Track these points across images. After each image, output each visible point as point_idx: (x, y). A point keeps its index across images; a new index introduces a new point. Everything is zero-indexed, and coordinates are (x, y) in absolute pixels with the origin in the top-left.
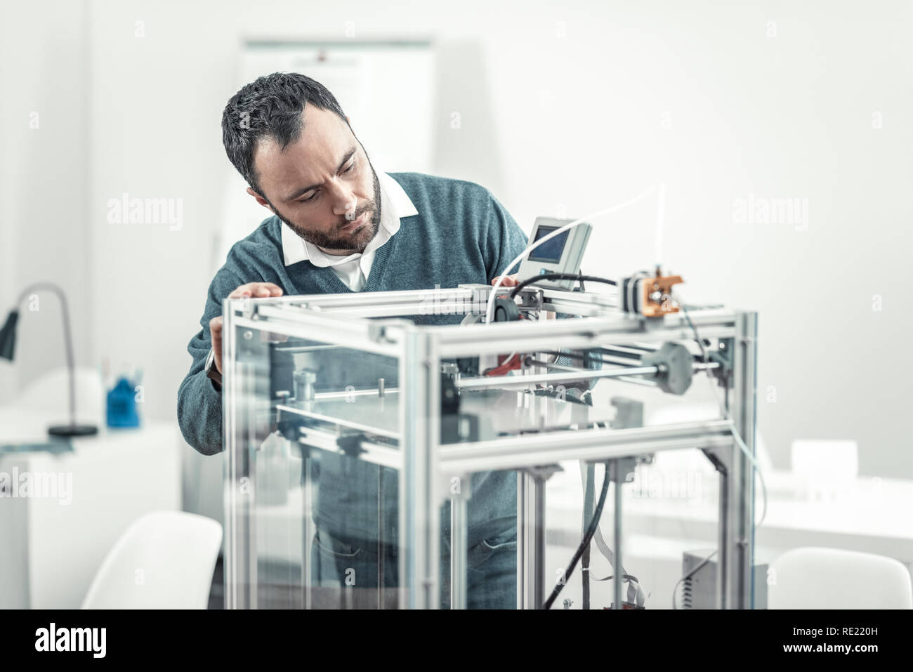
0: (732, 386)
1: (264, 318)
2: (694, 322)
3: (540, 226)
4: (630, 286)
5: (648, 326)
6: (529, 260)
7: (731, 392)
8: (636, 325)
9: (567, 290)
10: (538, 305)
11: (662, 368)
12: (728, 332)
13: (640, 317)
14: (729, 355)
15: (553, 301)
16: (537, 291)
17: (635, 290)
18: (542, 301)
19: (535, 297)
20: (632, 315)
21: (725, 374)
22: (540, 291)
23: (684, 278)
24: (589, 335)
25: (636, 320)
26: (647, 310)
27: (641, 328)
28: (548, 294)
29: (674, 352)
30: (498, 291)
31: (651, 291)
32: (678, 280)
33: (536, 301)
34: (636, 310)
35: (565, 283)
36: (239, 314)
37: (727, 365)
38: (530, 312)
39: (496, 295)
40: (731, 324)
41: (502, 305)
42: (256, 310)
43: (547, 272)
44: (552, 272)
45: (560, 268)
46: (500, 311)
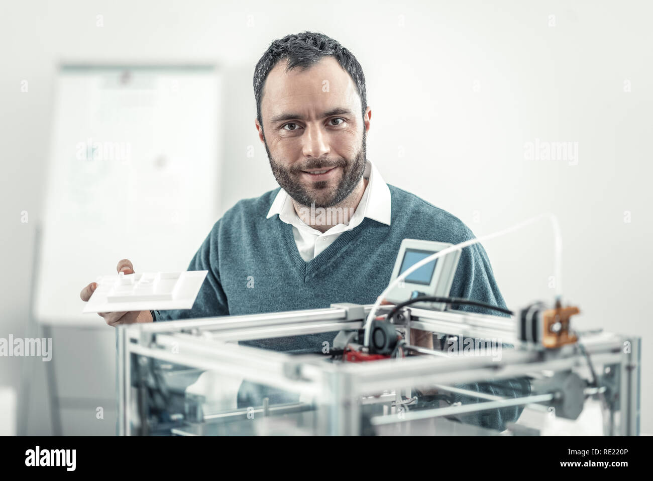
0: (618, 409)
1: (162, 347)
2: (588, 349)
3: (406, 248)
4: (529, 317)
5: (547, 355)
7: (616, 414)
8: (534, 356)
9: (439, 310)
10: (406, 322)
11: (558, 395)
12: (615, 359)
13: (539, 347)
14: (616, 380)
15: (420, 319)
16: (407, 311)
17: (534, 322)
18: (410, 318)
19: (402, 315)
20: (530, 345)
21: (612, 398)
22: (410, 310)
23: (582, 307)
24: (495, 367)
25: (533, 351)
26: (548, 341)
27: (541, 357)
28: (416, 313)
29: (568, 380)
31: (550, 323)
32: (576, 311)
33: (404, 319)
35: (436, 305)
36: (134, 341)
37: (613, 389)
40: (617, 351)
42: (154, 339)
43: (420, 294)
44: (424, 294)
45: (429, 291)
46: (379, 333)
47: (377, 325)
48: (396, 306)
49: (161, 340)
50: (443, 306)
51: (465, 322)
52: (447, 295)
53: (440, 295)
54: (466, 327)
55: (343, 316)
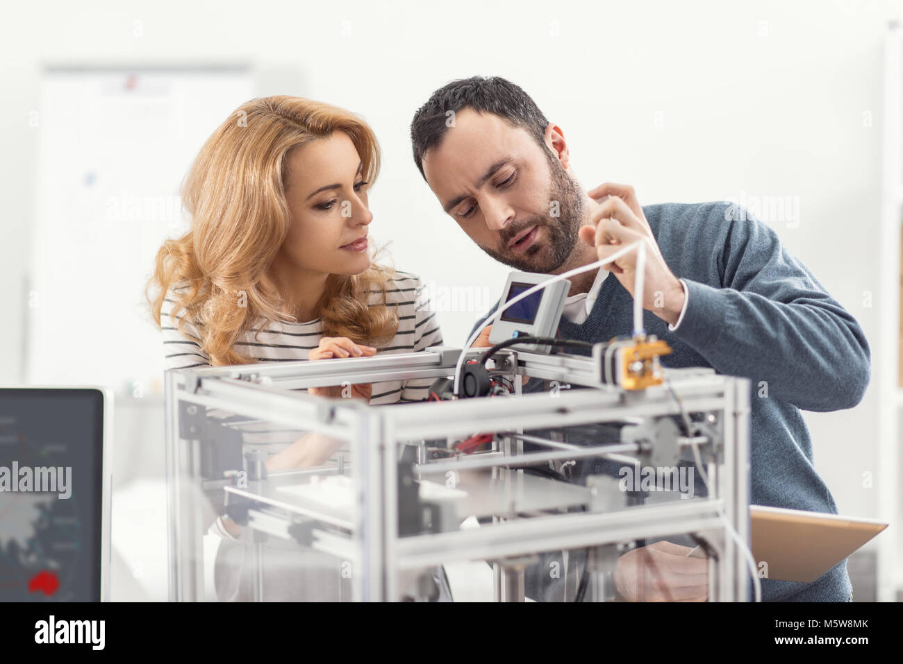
0: (723, 462)
2: (679, 394)
3: (513, 283)
4: (608, 355)
5: (629, 399)
6: (501, 320)
7: (721, 468)
8: (616, 398)
9: (543, 353)
10: (512, 368)
11: (645, 446)
12: (716, 404)
13: (619, 390)
14: (718, 428)
15: (527, 364)
16: (511, 353)
17: (614, 360)
18: (516, 364)
19: (508, 360)
20: (611, 388)
21: (714, 450)
22: (514, 353)
24: (563, 411)
25: (615, 393)
26: (626, 382)
27: (623, 401)
28: (522, 356)
30: (467, 354)
31: (630, 363)
33: (510, 364)
34: (615, 382)
35: (543, 347)
36: (182, 387)
37: (716, 440)
38: (504, 376)
39: (465, 358)
40: (721, 395)
41: (471, 371)
42: (199, 384)
43: (521, 334)
44: (525, 334)
45: (534, 330)
46: (470, 378)
47: (468, 370)
48: (490, 348)
49: (207, 384)
50: (549, 348)
51: (563, 365)
52: (553, 336)
53: (546, 335)
54: (563, 371)
55: (437, 360)
